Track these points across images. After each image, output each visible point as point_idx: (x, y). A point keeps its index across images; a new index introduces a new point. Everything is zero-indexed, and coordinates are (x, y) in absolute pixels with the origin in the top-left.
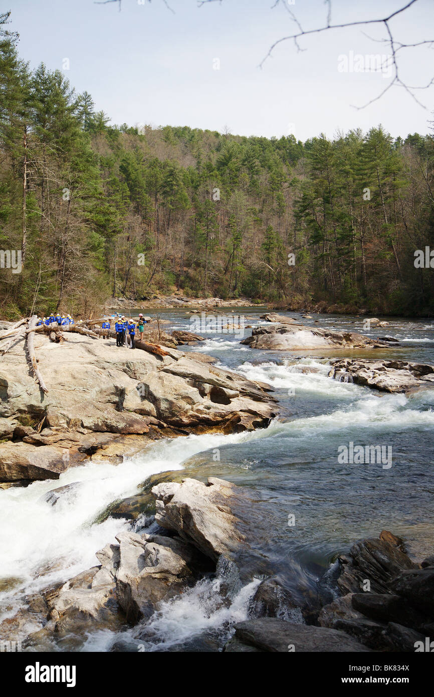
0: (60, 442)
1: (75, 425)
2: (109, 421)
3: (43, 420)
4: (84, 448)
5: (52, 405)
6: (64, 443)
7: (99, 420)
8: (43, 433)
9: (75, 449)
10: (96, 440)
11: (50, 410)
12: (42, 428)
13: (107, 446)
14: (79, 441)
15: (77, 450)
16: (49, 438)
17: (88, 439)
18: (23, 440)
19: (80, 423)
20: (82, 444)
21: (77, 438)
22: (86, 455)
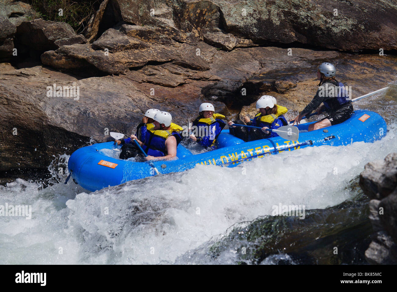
2: (303, 13)
6: (163, 73)
7: (274, 10)
8: (102, 40)
9: (194, 88)
13: (291, 83)
14: (208, 69)
15: (200, 93)
16: (117, 53)
17: (235, 64)
18: (43, 59)
19: (214, 18)
20: (216, 77)
21: (204, 61)
22: (224, 107)
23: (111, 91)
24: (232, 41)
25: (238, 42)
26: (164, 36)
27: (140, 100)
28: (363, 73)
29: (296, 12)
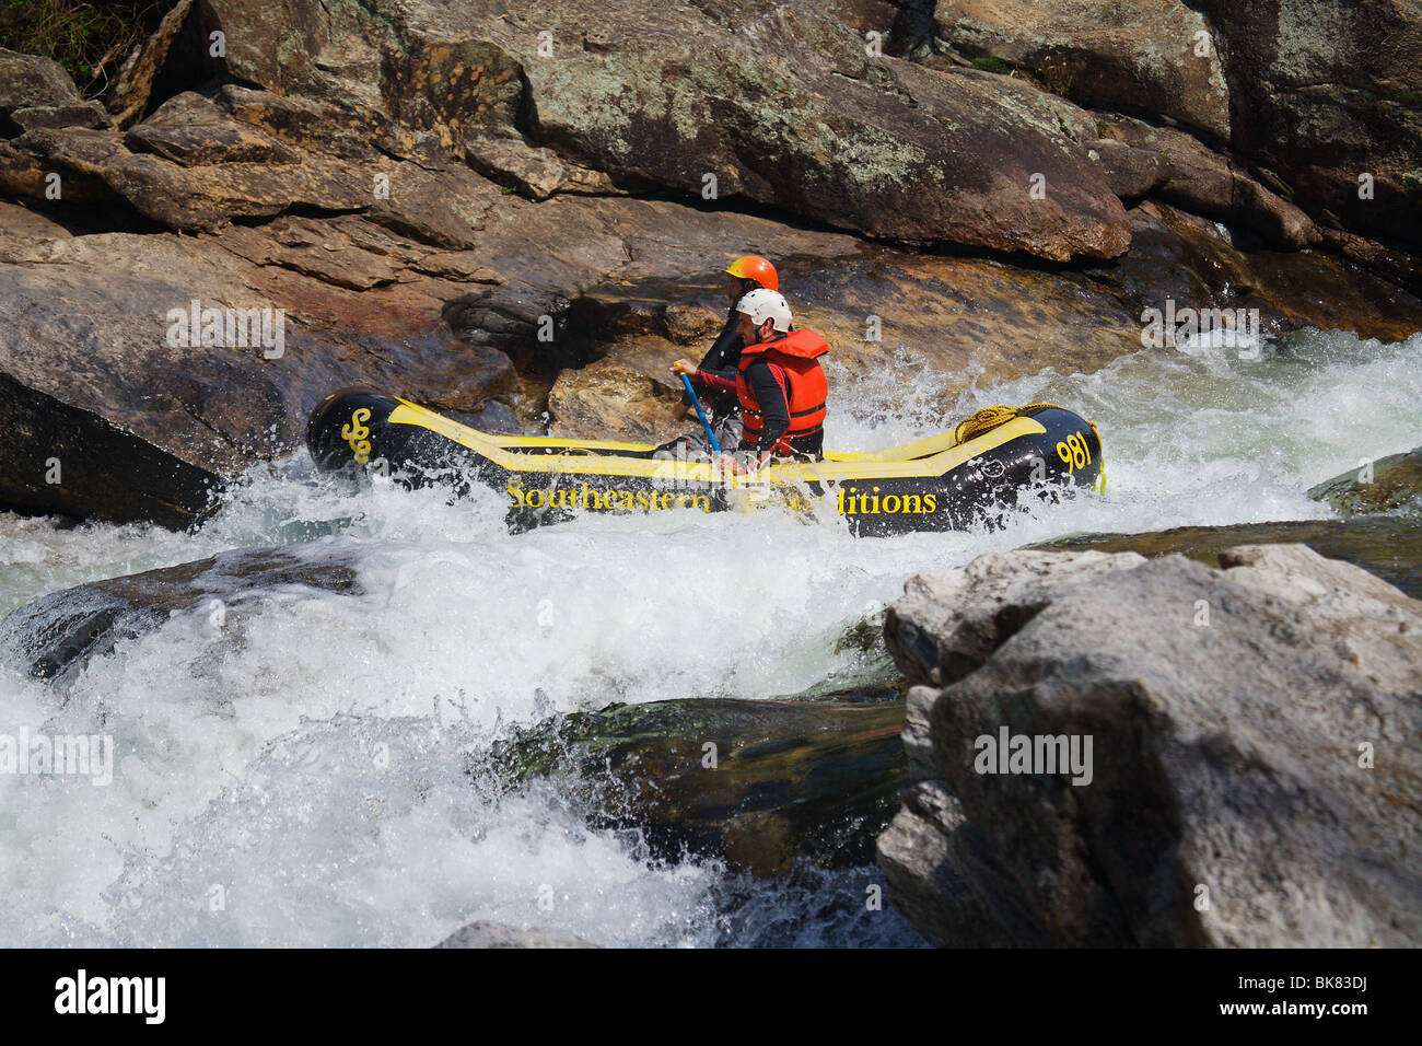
0: (294, 226)
1: (458, 101)
2: (768, 112)
3: (171, 21)
4: (501, 310)
6: (333, 245)
7: (684, 94)
8: (154, 128)
9: (422, 297)
10: (632, 252)
13: (712, 315)
14: (470, 247)
15: (436, 315)
16: (199, 170)
17: (554, 243)
19: (503, 94)
20: (489, 273)
21: (461, 222)
22: (505, 367)
23: (171, 279)
24: (548, 172)
25: (567, 175)
26: (347, 132)
28: (928, 310)
29: (747, 105)
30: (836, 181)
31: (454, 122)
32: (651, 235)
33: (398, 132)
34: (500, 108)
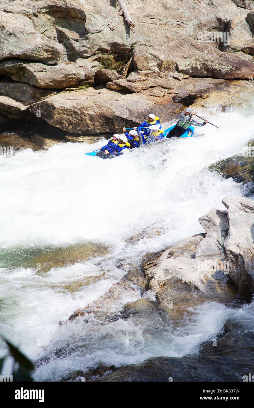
0: (150, 89)
1: (168, 68)
2: (209, 64)
3: (129, 62)
4: (178, 97)
5: (140, 43)
6: (156, 91)
7: (198, 63)
8: (129, 78)
9: (169, 97)
10: (194, 87)
11: (137, 49)
12: (129, 72)
13: (208, 94)
14: (173, 89)
15: (171, 99)
16: (137, 84)
17: (184, 86)
18: (107, 86)
19: (174, 66)
20: (177, 92)
21: (171, 85)
22: (182, 106)
23: (137, 100)
24: (181, 76)
25: (184, 76)
26: (154, 75)
27: (149, 104)
28: (235, 89)
29: (207, 63)
30: (220, 72)
31: (168, 71)
32: (196, 83)
33: (161, 74)
34: (174, 68)
